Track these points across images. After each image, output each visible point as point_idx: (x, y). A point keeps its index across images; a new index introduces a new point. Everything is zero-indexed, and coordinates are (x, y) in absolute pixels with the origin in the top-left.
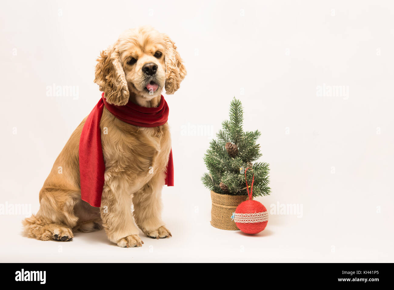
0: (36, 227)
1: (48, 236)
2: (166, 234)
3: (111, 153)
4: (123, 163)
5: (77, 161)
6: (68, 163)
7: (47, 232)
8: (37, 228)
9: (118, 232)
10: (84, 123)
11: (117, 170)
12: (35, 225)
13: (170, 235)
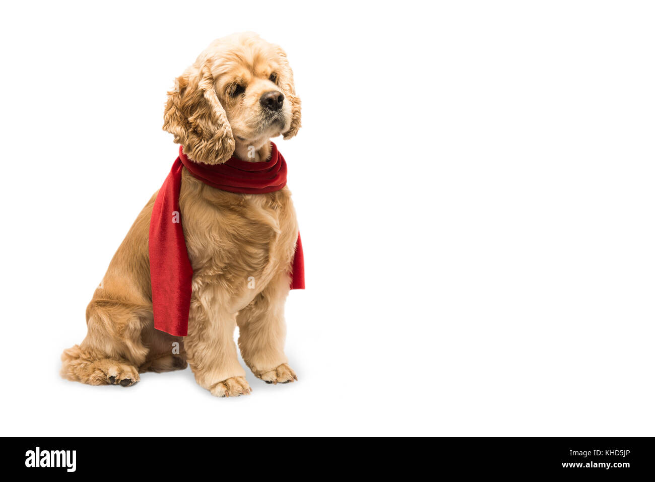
0: (80, 364)
1: (98, 378)
2: (288, 377)
3: (200, 246)
4: (220, 261)
5: (145, 262)
6: (131, 266)
7: (97, 372)
8: (82, 366)
9: (213, 372)
10: (154, 203)
11: (211, 273)
12: (78, 361)
13: (295, 378)
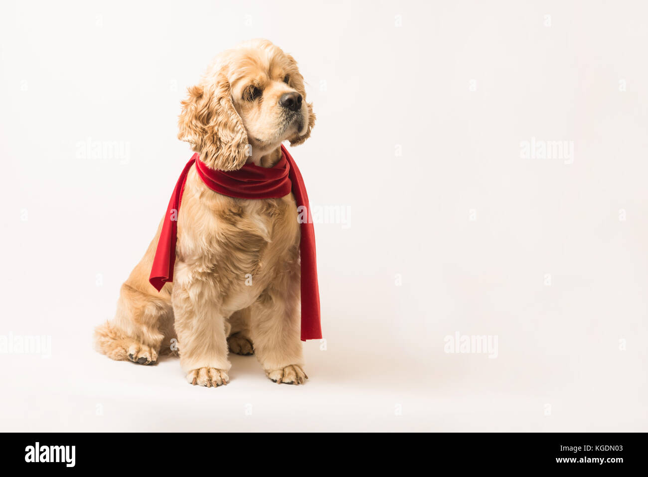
0: (108, 342)
8: (109, 343)
